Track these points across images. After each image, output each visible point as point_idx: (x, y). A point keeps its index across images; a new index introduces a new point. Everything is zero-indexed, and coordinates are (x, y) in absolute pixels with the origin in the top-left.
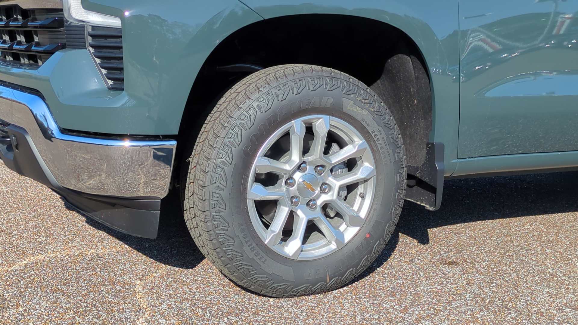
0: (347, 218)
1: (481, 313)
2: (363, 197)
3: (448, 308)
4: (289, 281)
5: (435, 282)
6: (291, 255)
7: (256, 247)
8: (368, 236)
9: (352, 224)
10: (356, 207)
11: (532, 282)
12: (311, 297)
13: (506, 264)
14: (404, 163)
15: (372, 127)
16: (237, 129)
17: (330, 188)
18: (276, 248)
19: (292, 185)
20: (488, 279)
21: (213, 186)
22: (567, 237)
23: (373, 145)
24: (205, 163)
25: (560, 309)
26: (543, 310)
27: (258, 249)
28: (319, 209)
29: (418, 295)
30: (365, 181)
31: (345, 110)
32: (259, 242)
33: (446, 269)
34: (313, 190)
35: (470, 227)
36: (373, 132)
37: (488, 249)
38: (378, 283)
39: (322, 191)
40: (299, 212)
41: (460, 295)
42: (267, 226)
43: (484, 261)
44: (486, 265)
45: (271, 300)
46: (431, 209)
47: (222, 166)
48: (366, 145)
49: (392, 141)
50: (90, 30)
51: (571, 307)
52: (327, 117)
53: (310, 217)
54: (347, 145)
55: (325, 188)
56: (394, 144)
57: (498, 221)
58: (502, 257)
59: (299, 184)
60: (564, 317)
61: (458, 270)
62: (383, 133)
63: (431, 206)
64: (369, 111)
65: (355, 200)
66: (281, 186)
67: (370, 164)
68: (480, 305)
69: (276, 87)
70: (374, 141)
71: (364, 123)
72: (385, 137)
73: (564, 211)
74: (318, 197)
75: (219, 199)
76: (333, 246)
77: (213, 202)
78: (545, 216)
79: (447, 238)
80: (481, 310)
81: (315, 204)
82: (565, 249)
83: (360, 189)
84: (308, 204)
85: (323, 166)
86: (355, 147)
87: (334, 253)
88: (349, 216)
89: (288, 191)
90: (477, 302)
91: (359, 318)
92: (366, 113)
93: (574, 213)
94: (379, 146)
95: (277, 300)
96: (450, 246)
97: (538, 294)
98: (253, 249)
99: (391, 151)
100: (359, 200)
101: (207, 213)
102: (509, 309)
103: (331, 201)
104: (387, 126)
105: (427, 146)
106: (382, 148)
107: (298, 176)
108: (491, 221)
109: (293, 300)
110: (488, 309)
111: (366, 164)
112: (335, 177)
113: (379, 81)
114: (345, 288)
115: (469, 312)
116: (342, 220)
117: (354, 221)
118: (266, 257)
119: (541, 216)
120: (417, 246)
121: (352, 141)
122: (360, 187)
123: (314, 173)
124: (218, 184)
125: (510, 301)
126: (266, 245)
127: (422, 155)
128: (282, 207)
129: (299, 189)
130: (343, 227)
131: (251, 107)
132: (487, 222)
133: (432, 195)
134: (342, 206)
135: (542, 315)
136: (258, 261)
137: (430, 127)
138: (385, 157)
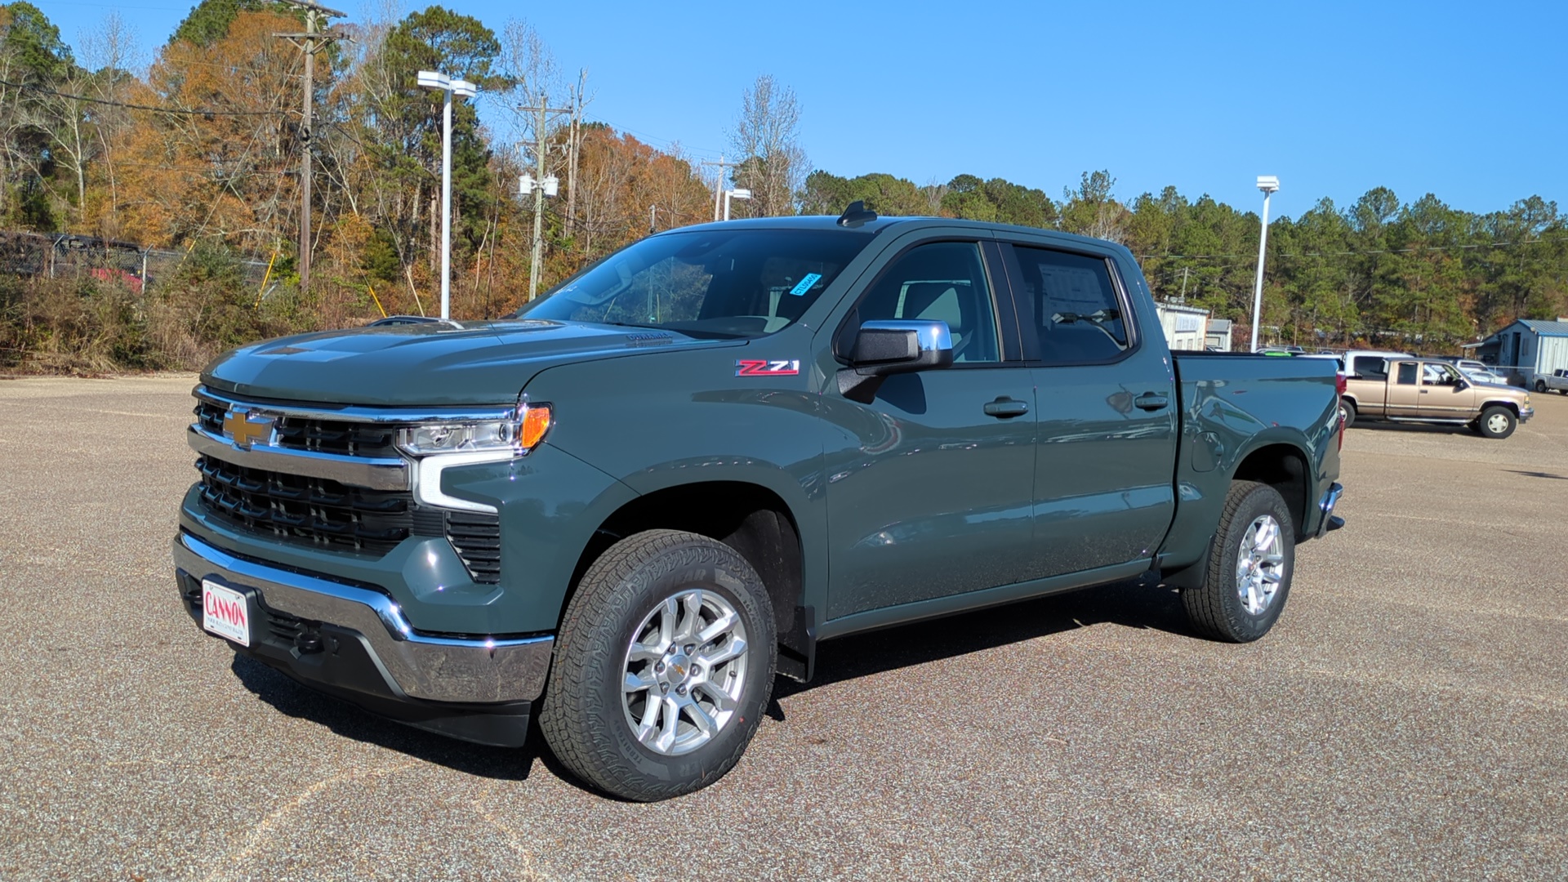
0: (719, 703)
1: (869, 795)
2: (734, 675)
3: (834, 793)
4: (663, 781)
5: (810, 766)
6: (664, 751)
7: (631, 746)
8: (742, 720)
9: (725, 709)
10: (726, 688)
11: (911, 755)
12: (684, 798)
13: (879, 737)
14: (775, 633)
15: (745, 597)
16: (612, 616)
17: (700, 668)
18: (649, 745)
19: (661, 670)
20: (865, 757)
21: (588, 682)
22: (937, 695)
23: (745, 617)
24: (578, 656)
25: (945, 781)
26: (929, 785)
27: (633, 749)
28: (688, 694)
29: (798, 783)
30: (736, 657)
31: (717, 582)
32: (634, 739)
33: (816, 749)
34: (683, 674)
35: (825, 693)
36: (745, 602)
37: (854, 720)
38: (749, 774)
39: (692, 674)
40: (669, 701)
41: (841, 777)
42: (638, 722)
43: (854, 735)
44: (859, 740)
45: (643, 805)
46: (801, 681)
47: (598, 658)
48: (738, 617)
49: (763, 609)
50: (449, 516)
51: (956, 777)
52: (699, 591)
53: (681, 706)
54: (716, 619)
55: (695, 669)
56: (765, 614)
57: (855, 681)
58: (873, 728)
59: (669, 668)
60: (951, 790)
61: (830, 750)
62: (754, 601)
63: (800, 678)
64: (741, 580)
65: (724, 680)
66: (650, 673)
67: (742, 638)
68: (864, 786)
69: (650, 564)
70: (747, 614)
71: (735, 593)
72: (757, 607)
73: (928, 660)
74: (688, 680)
75: (595, 696)
76: (706, 735)
77: (588, 700)
78: (907, 669)
79: (804, 710)
80: (867, 791)
81: (685, 689)
82: (938, 712)
83: (730, 667)
84: (677, 690)
85: (692, 645)
86: (726, 620)
87: (708, 744)
88: (722, 700)
89: (657, 676)
90: (861, 783)
91: (746, 814)
92: (737, 582)
93: (939, 662)
94: (751, 617)
95: (649, 805)
96: (811, 720)
97: (921, 767)
98: (628, 749)
99: (762, 621)
100: (728, 679)
101: (582, 712)
102: (895, 788)
103: (703, 684)
104: (758, 595)
105: (796, 610)
106: (754, 619)
107: (667, 660)
108: (847, 681)
109: (667, 802)
110: (874, 790)
111: (737, 638)
112: (706, 656)
113: (734, 535)
114: (716, 783)
115: (856, 795)
116: (711, 705)
117: (727, 704)
118: (641, 756)
119: (902, 669)
120: (774, 724)
121: (722, 614)
122: (729, 664)
123: (683, 653)
124: (594, 679)
125: (894, 779)
126: (640, 743)
127: (790, 620)
128: (652, 697)
129: (668, 674)
130: (713, 712)
131: (625, 589)
132: (843, 684)
133: (801, 665)
134: (713, 689)
135: (929, 790)
136: (633, 761)
137: (799, 588)
138: (757, 629)
